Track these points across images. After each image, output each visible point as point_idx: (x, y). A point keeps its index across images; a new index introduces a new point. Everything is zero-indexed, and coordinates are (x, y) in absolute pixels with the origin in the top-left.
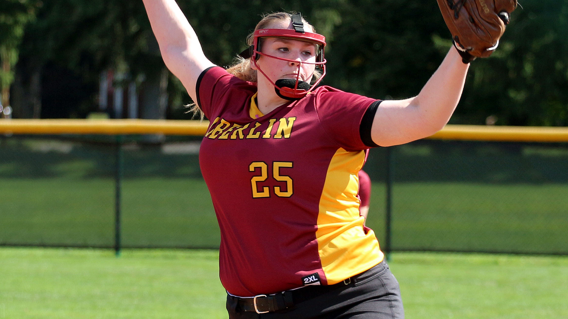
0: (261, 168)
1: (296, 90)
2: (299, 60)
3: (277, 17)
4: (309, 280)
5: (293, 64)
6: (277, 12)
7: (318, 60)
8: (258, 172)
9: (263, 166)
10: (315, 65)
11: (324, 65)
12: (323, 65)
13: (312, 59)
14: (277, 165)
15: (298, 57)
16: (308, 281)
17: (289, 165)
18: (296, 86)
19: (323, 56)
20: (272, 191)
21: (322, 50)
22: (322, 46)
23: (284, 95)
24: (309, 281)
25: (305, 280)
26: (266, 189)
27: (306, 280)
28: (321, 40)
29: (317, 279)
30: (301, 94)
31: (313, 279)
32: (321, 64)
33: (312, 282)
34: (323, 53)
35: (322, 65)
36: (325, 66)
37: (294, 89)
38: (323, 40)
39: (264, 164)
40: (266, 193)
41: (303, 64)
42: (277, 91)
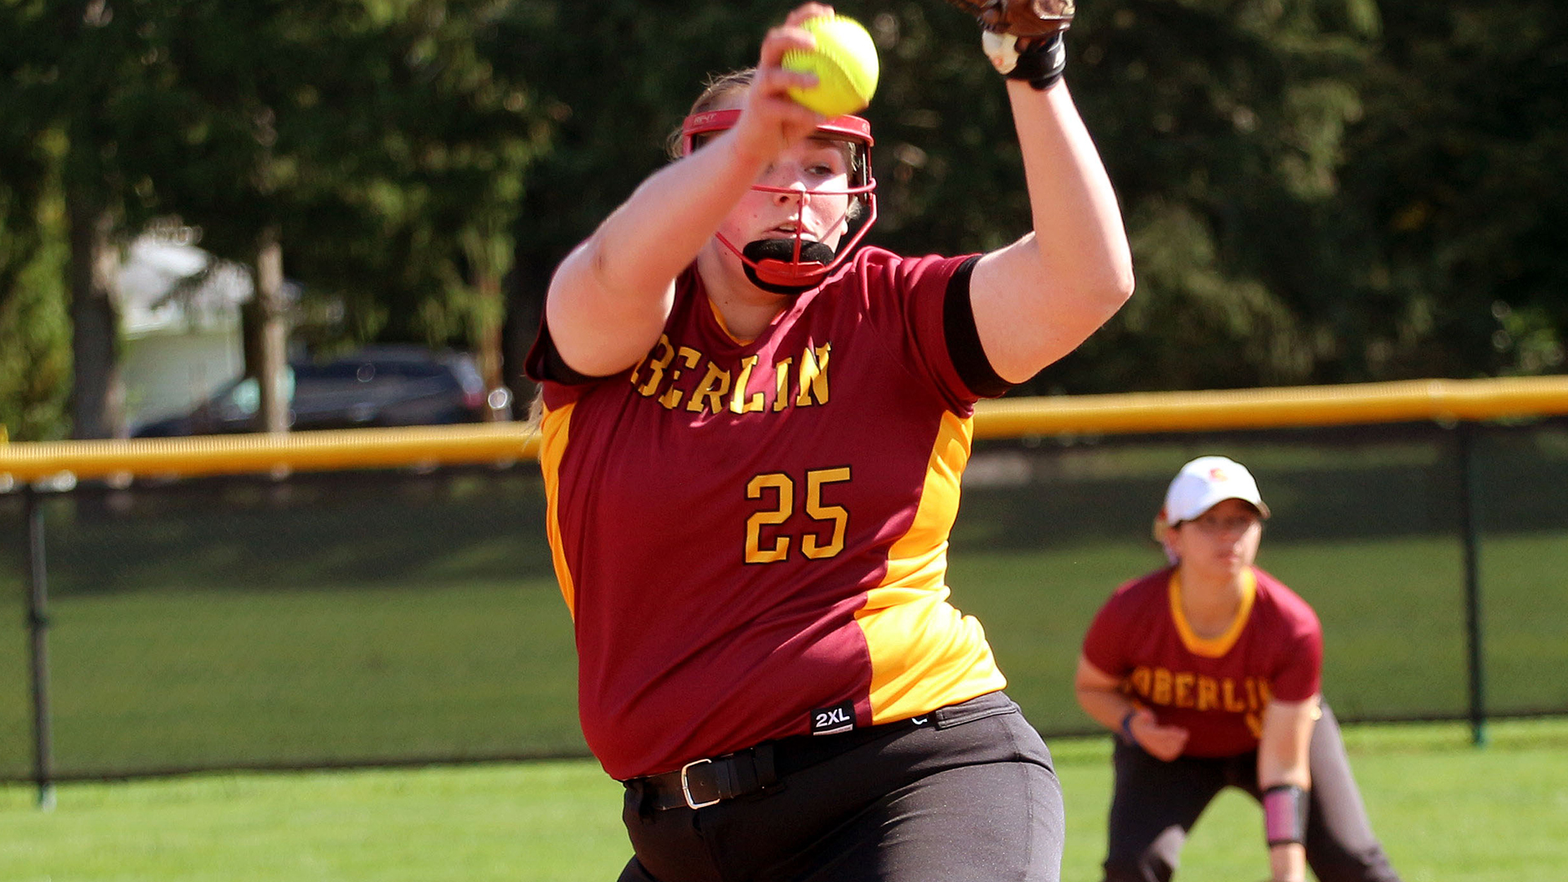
0: (778, 488)
1: (799, 264)
2: (799, 186)
3: (740, 82)
4: (829, 718)
5: (784, 199)
6: (744, 70)
7: (854, 181)
8: (770, 500)
9: (783, 483)
10: (847, 196)
11: (871, 194)
12: (868, 196)
13: (838, 183)
14: (816, 478)
15: (796, 180)
16: (824, 722)
17: (843, 474)
18: (797, 255)
19: (867, 170)
20: (795, 546)
21: (864, 155)
22: (862, 145)
23: (770, 280)
24: (827, 721)
25: (818, 718)
26: (783, 542)
27: (822, 718)
28: (856, 129)
29: (848, 718)
30: (811, 274)
31: (837, 716)
32: (863, 193)
33: (835, 725)
34: (867, 165)
35: (866, 195)
36: (874, 196)
37: (792, 264)
38: (861, 130)
39: (785, 477)
40: (780, 551)
41: (813, 196)
42: (750, 273)
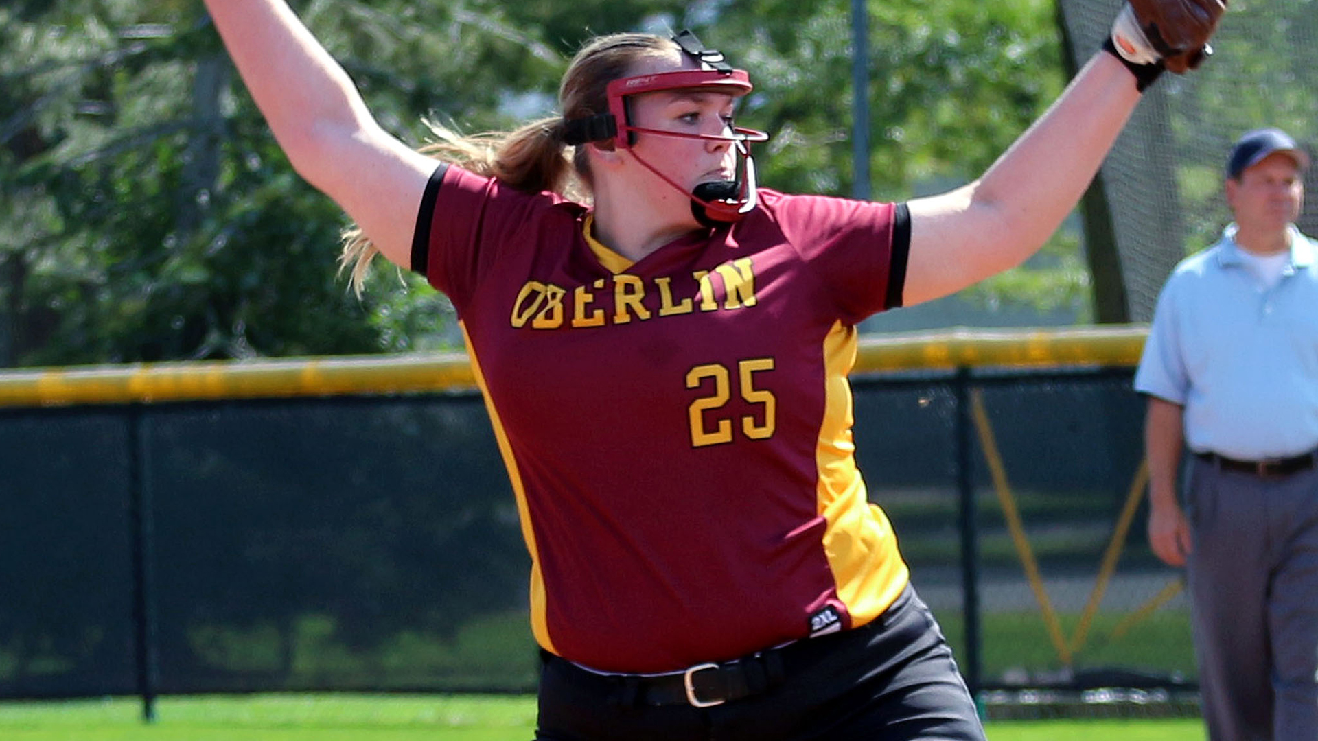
0: (715, 376)
4: (821, 620)
5: (718, 147)
9: (719, 372)
14: (747, 367)
16: (818, 625)
17: (769, 364)
23: (714, 217)
24: (820, 624)
25: (813, 622)
26: (725, 425)
27: (816, 619)
29: (835, 617)
31: (827, 618)
33: (828, 625)
39: (720, 367)
40: (724, 434)
42: (698, 210)
